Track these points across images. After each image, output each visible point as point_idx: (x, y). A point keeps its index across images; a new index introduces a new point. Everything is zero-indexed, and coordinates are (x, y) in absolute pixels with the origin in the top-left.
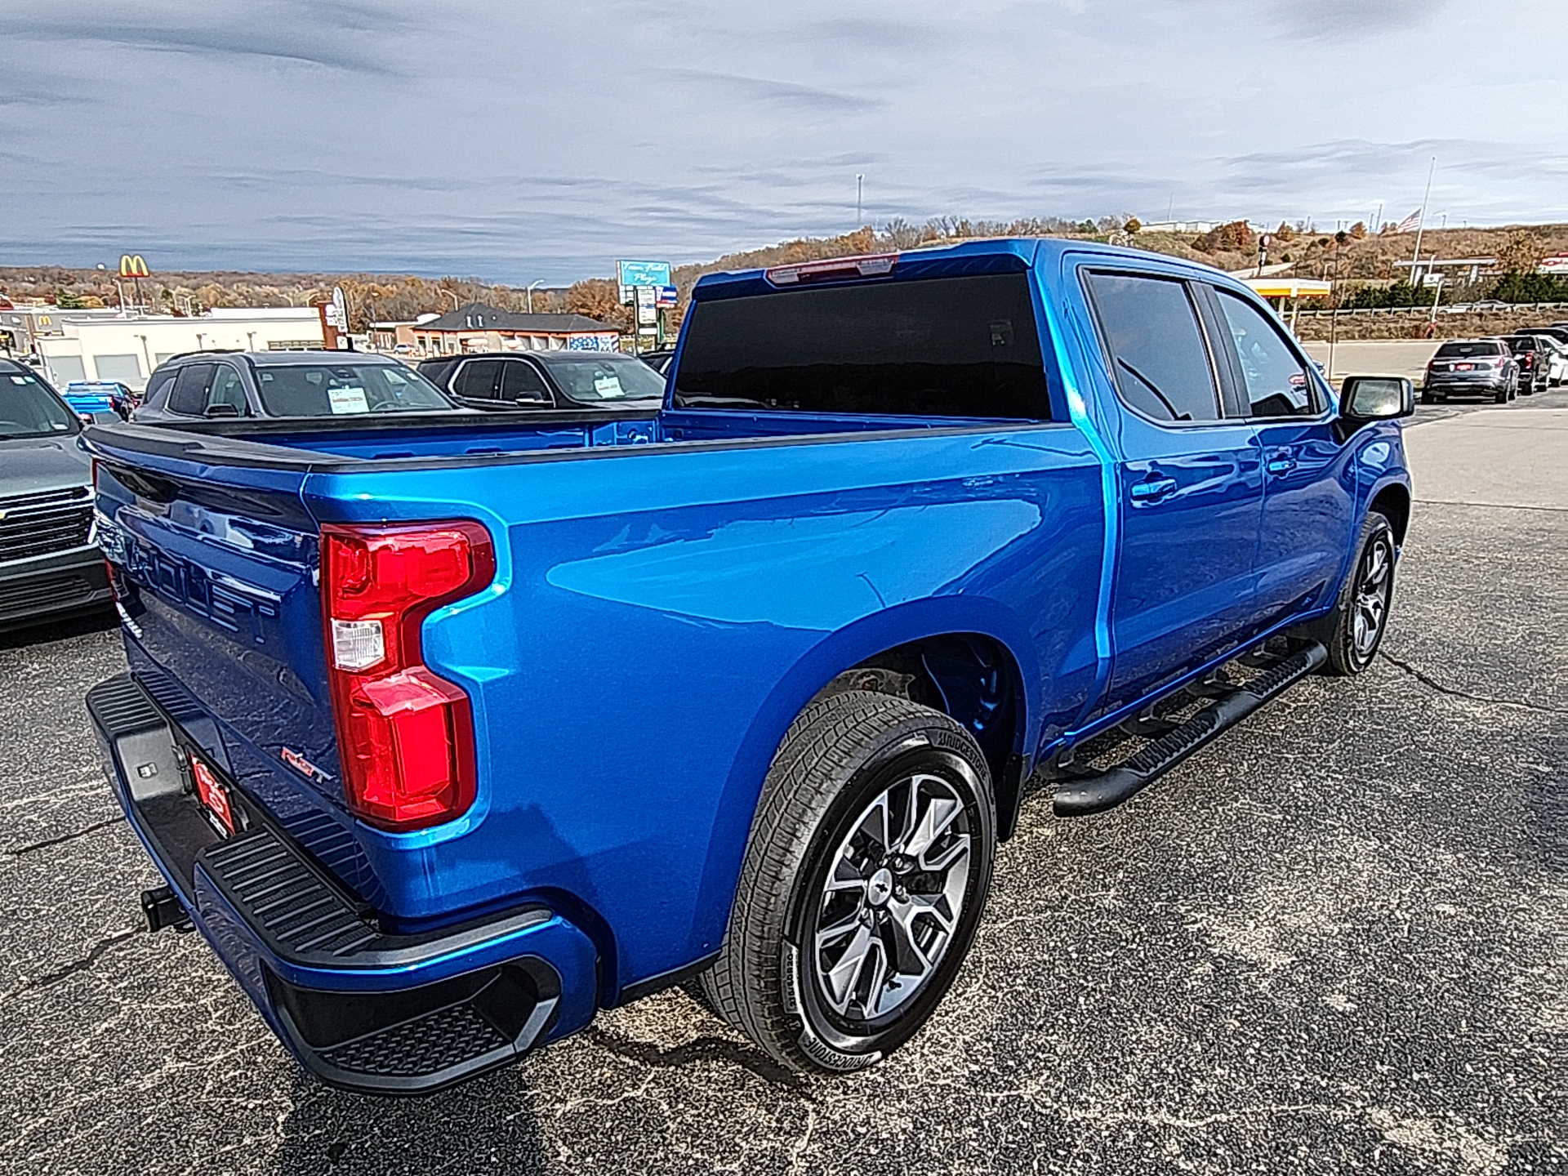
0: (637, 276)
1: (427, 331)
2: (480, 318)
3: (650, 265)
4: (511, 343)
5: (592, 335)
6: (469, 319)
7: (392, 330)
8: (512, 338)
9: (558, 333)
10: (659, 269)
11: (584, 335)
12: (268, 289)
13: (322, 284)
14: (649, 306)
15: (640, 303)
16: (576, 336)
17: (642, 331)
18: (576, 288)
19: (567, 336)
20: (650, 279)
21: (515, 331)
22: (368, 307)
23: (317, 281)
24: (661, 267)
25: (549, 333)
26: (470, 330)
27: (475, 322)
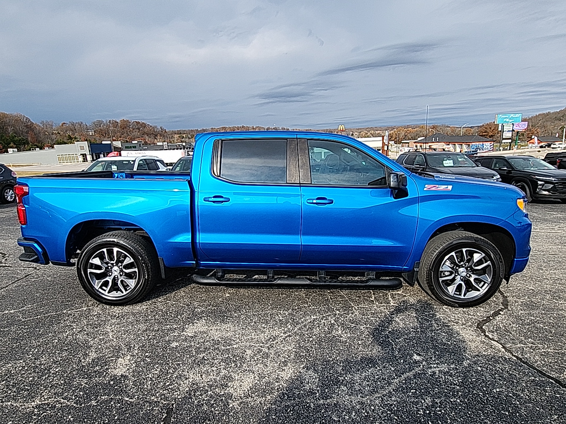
0: (505, 120)
1: (418, 143)
2: (438, 138)
3: (512, 115)
4: (448, 146)
5: (481, 143)
6: (434, 139)
7: (408, 143)
8: (449, 145)
9: (467, 143)
10: (516, 116)
11: (478, 143)
12: (379, 132)
13: (395, 129)
14: (509, 131)
15: (504, 130)
16: (474, 144)
17: (503, 141)
18: (484, 125)
19: (470, 144)
20: (511, 121)
21: (450, 142)
22: (406, 136)
23: (394, 129)
24: (517, 116)
25: (463, 143)
26: (433, 142)
27: (436, 139)
